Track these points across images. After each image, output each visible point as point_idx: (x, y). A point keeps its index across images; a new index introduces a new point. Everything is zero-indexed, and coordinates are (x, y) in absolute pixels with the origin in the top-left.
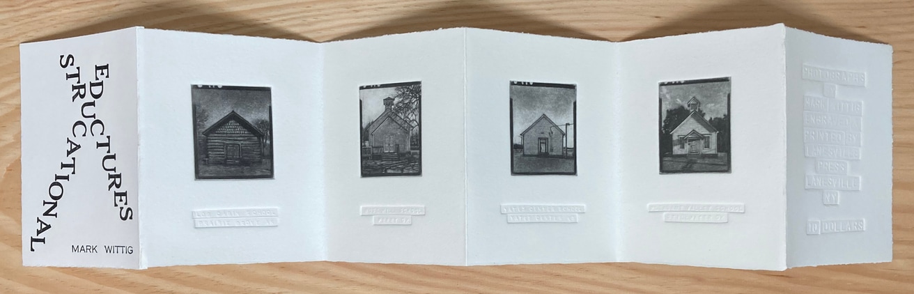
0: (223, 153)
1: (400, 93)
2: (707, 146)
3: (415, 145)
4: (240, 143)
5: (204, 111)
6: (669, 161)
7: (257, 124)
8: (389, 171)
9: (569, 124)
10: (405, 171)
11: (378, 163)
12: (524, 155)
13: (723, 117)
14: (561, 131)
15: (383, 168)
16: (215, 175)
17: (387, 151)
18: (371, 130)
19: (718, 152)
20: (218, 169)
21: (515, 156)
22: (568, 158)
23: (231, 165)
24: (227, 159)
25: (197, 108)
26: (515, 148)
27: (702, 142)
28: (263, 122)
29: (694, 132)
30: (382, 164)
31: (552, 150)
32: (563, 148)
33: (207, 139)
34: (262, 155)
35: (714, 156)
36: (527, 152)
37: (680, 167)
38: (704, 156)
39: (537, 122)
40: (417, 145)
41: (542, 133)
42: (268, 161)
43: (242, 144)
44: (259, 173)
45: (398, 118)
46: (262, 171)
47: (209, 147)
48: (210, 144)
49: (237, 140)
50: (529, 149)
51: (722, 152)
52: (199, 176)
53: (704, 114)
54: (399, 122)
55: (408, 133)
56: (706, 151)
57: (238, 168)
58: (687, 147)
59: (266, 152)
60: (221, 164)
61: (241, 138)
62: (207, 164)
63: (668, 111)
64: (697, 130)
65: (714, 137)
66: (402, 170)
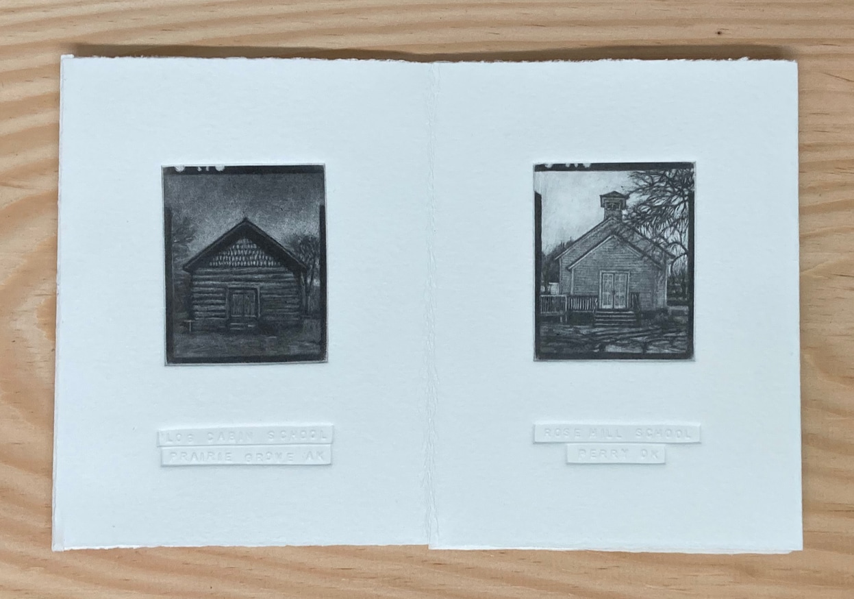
0: (222, 307)
1: (642, 183)
3: (677, 295)
4: (257, 286)
5: (187, 221)
7: (293, 244)
8: (611, 349)
10: (652, 350)
11: (584, 332)
15: (597, 342)
16: (206, 355)
17: (608, 307)
18: (565, 261)
20: (213, 343)
23: (238, 333)
24: (231, 320)
25: (174, 213)
28: (306, 240)
30: (594, 334)
33: (192, 280)
34: (304, 312)
40: (683, 295)
42: (316, 323)
43: (261, 288)
44: (295, 350)
45: (637, 237)
46: (301, 346)
47: (196, 296)
48: (197, 289)
49: (251, 280)
52: (174, 356)
54: (641, 246)
55: (662, 269)
57: (253, 340)
59: (312, 305)
60: (218, 331)
61: (260, 276)
62: (190, 331)
66: (645, 346)
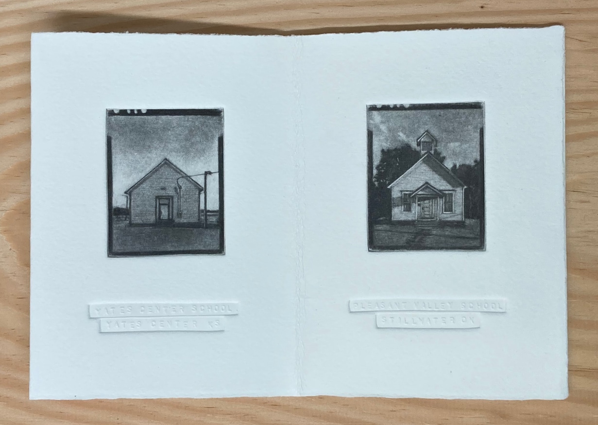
2: (449, 208)
6: (386, 231)
9: (210, 173)
12: (131, 225)
13: (473, 164)
14: (196, 184)
19: (466, 217)
21: (114, 226)
22: (209, 226)
26: (114, 213)
27: (441, 202)
29: (427, 186)
31: (180, 215)
32: (200, 211)
35: (459, 225)
36: (136, 220)
37: (403, 241)
38: (444, 224)
39: (155, 170)
41: (163, 189)
50: (141, 214)
51: (473, 218)
53: (444, 158)
56: (447, 216)
58: (416, 209)
63: (383, 151)
64: (432, 183)
65: (459, 195)
